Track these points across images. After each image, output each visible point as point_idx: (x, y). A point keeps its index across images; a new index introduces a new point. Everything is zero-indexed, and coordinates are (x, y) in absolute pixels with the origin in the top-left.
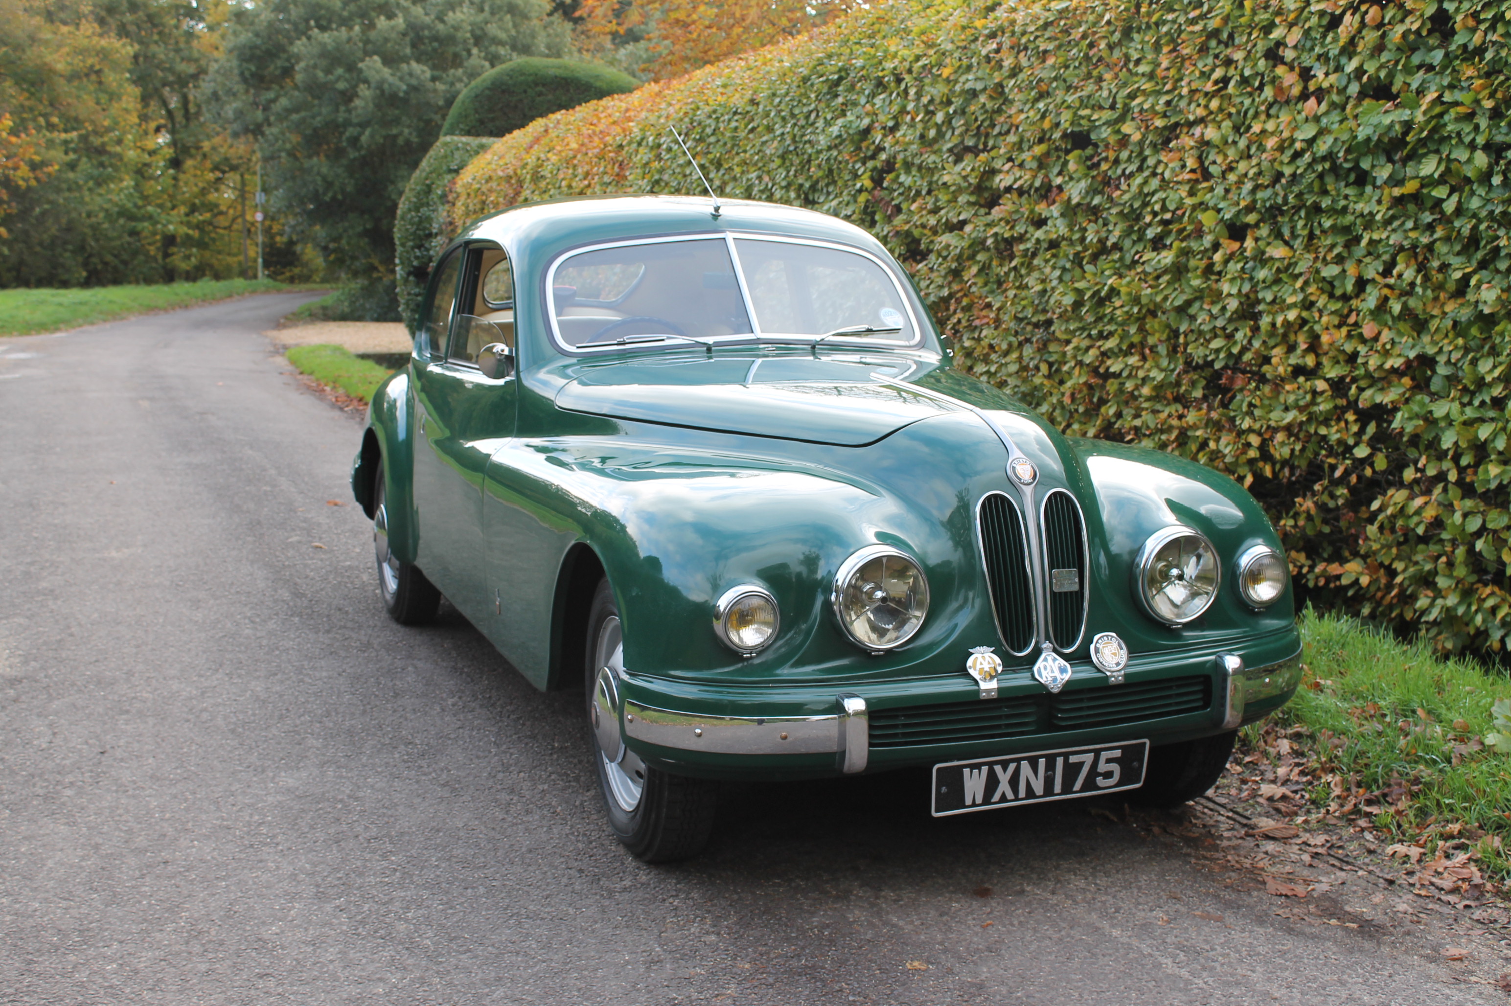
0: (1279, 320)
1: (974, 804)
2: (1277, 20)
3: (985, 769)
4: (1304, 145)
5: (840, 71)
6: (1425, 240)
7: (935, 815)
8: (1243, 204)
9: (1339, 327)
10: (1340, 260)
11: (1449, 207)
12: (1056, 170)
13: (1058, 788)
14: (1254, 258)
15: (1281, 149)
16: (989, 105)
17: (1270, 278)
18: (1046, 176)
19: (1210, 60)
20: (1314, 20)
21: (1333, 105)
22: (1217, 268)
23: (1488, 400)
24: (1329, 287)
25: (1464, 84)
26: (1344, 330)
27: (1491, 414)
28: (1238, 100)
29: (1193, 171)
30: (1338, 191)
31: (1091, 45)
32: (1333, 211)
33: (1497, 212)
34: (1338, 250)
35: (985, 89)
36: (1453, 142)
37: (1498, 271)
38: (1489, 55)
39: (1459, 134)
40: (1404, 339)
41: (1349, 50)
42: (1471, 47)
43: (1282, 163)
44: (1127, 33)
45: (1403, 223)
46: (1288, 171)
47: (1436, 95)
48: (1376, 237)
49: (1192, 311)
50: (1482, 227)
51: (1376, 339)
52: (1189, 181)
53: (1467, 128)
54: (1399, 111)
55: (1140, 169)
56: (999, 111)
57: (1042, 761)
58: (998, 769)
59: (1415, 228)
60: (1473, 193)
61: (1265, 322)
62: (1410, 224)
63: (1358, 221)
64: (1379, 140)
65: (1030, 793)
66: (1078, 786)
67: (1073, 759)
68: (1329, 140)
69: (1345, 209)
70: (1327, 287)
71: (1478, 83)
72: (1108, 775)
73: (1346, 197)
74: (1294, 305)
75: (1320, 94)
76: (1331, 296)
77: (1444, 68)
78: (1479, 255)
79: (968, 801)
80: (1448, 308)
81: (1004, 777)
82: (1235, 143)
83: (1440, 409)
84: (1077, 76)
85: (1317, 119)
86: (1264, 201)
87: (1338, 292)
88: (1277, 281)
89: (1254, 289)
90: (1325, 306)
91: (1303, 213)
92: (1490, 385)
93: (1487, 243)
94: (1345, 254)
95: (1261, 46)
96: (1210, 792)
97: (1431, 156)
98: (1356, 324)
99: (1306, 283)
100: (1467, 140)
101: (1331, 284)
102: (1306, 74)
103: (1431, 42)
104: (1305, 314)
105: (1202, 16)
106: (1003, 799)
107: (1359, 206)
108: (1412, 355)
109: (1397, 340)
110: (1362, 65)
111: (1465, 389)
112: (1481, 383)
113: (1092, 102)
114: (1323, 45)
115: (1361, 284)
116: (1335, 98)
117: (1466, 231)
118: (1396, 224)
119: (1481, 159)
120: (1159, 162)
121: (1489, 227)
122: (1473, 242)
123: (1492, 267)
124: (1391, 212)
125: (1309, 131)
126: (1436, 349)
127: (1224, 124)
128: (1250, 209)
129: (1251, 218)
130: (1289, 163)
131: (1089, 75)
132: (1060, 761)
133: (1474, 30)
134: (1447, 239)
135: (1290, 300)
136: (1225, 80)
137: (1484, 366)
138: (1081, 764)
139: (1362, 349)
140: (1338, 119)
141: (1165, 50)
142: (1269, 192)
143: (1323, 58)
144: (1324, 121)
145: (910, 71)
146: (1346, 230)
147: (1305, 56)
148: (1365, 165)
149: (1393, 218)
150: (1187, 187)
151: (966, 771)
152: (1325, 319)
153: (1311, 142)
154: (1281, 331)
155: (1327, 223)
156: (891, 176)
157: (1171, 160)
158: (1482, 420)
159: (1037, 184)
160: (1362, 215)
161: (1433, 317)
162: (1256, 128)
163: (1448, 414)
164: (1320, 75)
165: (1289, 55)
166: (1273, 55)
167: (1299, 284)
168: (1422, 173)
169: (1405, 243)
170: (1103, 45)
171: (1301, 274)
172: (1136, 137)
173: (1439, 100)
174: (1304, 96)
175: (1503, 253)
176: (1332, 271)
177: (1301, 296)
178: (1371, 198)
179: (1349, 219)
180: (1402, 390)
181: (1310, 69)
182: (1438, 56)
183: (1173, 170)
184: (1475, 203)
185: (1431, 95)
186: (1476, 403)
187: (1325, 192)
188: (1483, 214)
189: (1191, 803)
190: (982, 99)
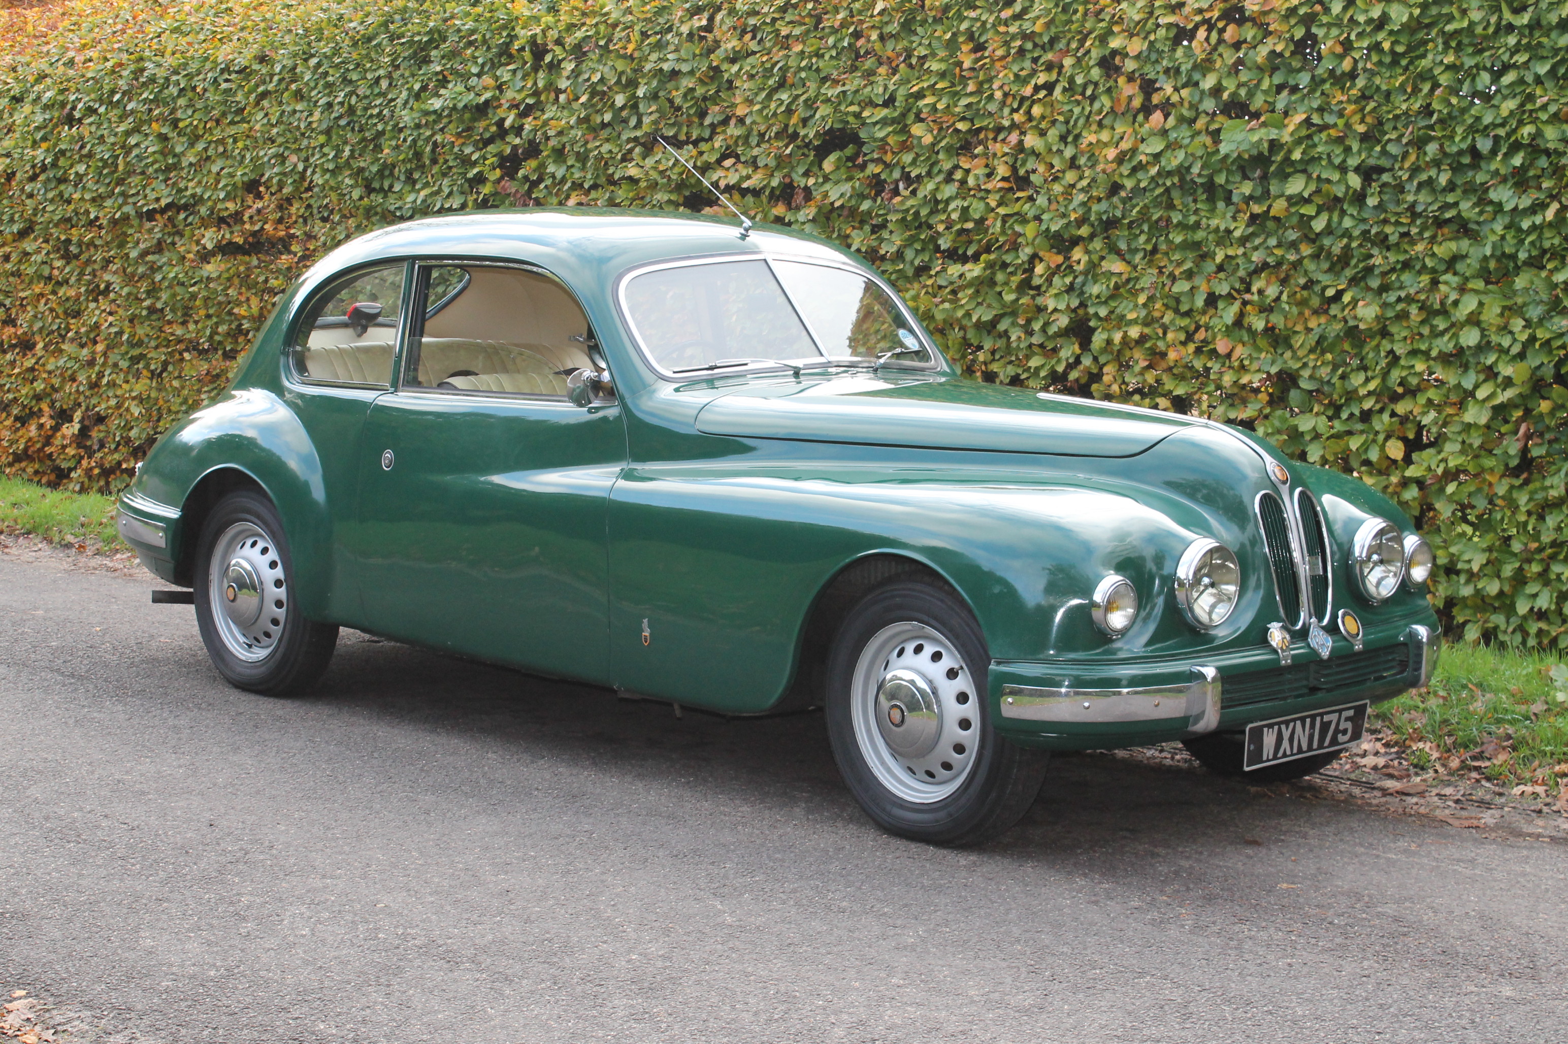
0: (1117, 337)
1: (1268, 760)
2: (1116, 29)
3: (1276, 728)
4: (1150, 159)
5: (431, 32)
6: (1292, 257)
7: (1247, 769)
8: (1073, 217)
9: (1184, 344)
10: (1189, 275)
11: (1319, 225)
12: (801, 170)
13: (1315, 745)
14: (1086, 273)
15: (1120, 159)
16: (700, 91)
17: (1105, 293)
18: (788, 175)
19: (1027, 64)
20: (1162, 32)
21: (1181, 120)
22: (1036, 281)
23: (1357, 412)
24: (1174, 303)
25: (1335, 108)
26: (1191, 348)
27: (1359, 426)
28: (1066, 108)
29: (1004, 179)
30: (1186, 206)
31: (857, 35)
32: (1182, 226)
33: (1373, 232)
34: (1188, 265)
35: (692, 73)
36: (1324, 163)
37: (1369, 289)
38: (1360, 82)
39: (1329, 155)
40: (1263, 355)
41: (1205, 66)
42: (1338, 72)
43: (1121, 175)
44: (907, 27)
45: (1265, 240)
46: (1129, 184)
47: (1304, 116)
48: (1230, 252)
49: (1002, 327)
50: (1354, 244)
51: (1229, 355)
52: (1001, 189)
53: (1338, 150)
54: (1263, 131)
55: (929, 174)
56: (715, 99)
57: (1308, 720)
58: (1283, 727)
59: (1279, 246)
60: (1343, 213)
61: (1098, 340)
62: (1272, 242)
63: (1210, 237)
64: (1239, 156)
65: (1300, 751)
66: (1326, 743)
67: (1326, 718)
68: (1181, 155)
69: (1197, 225)
70: (1172, 303)
71: (1351, 108)
72: (1345, 732)
73: (1196, 212)
74: (1134, 322)
75: (1166, 107)
76: (1177, 311)
77: (1312, 91)
78: (1349, 273)
79: (1265, 758)
80: (1312, 324)
81: (1286, 734)
82: (1060, 152)
83: (1305, 424)
84: (837, 68)
85: (1164, 133)
86: (1099, 214)
87: (1184, 308)
88: (1112, 297)
89: (1083, 305)
90: (1172, 322)
91: (1145, 228)
92: (1361, 399)
93: (1359, 261)
94: (1195, 270)
95: (1095, 54)
96: (1322, 771)
97: (1298, 175)
98: (1205, 342)
99: (1151, 299)
100: (1337, 161)
101: (1178, 301)
102: (1149, 87)
103: (1294, 64)
104: (1147, 330)
105: (1018, 17)
106: (1285, 755)
107: (1214, 222)
108: (1274, 370)
109: (1255, 355)
110: (1219, 83)
111: (1332, 404)
112: (1351, 396)
113: (859, 98)
114: (1172, 59)
115: (1212, 300)
116: (1185, 112)
117: (1337, 250)
118: (1257, 241)
119: (1355, 181)
120: (957, 167)
121: (1360, 245)
122: (1344, 259)
123: (1362, 284)
124: (1251, 230)
125: (1156, 146)
126: (1299, 365)
127: (1050, 133)
128: (1080, 222)
129: (1084, 231)
130: (1129, 176)
131: (854, 69)
132: (1318, 719)
133: (1341, 57)
134: (1316, 257)
135: (1131, 316)
136: (1049, 87)
137: (1357, 380)
138: (1330, 722)
139: (1215, 366)
140: (1189, 134)
141: (965, 48)
142: (1104, 206)
143: (1173, 72)
144: (1173, 135)
145: (559, 42)
146: (1197, 245)
147: (1148, 68)
148: (1220, 179)
149: (1253, 235)
150: (997, 197)
151: (1265, 730)
152: (1170, 336)
153: (1157, 156)
154: (1116, 348)
155: (1178, 239)
156: (533, 164)
157: (976, 167)
158: (1350, 433)
159: (775, 183)
160: (1217, 230)
161: (1296, 332)
162: (1090, 137)
163: (1314, 428)
164: (1169, 90)
165: (1130, 65)
166: (1109, 64)
167: (1142, 299)
168: (1288, 192)
169: (1269, 260)
170: (874, 36)
171: (1142, 289)
172: (928, 139)
173: (1308, 122)
174: (1147, 110)
175: (1377, 272)
176: (1181, 287)
177: (1143, 313)
178: (1224, 214)
179: (1200, 235)
180: (1258, 406)
181: (1155, 81)
182: (1304, 80)
183: (977, 178)
184: (1347, 223)
185: (1299, 118)
186: (1344, 416)
187: (1171, 206)
188: (1356, 233)
189: (1307, 778)
190: (687, 83)
